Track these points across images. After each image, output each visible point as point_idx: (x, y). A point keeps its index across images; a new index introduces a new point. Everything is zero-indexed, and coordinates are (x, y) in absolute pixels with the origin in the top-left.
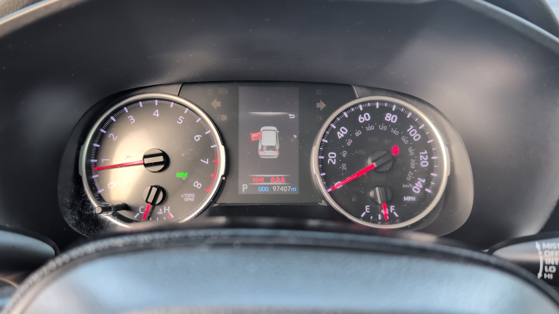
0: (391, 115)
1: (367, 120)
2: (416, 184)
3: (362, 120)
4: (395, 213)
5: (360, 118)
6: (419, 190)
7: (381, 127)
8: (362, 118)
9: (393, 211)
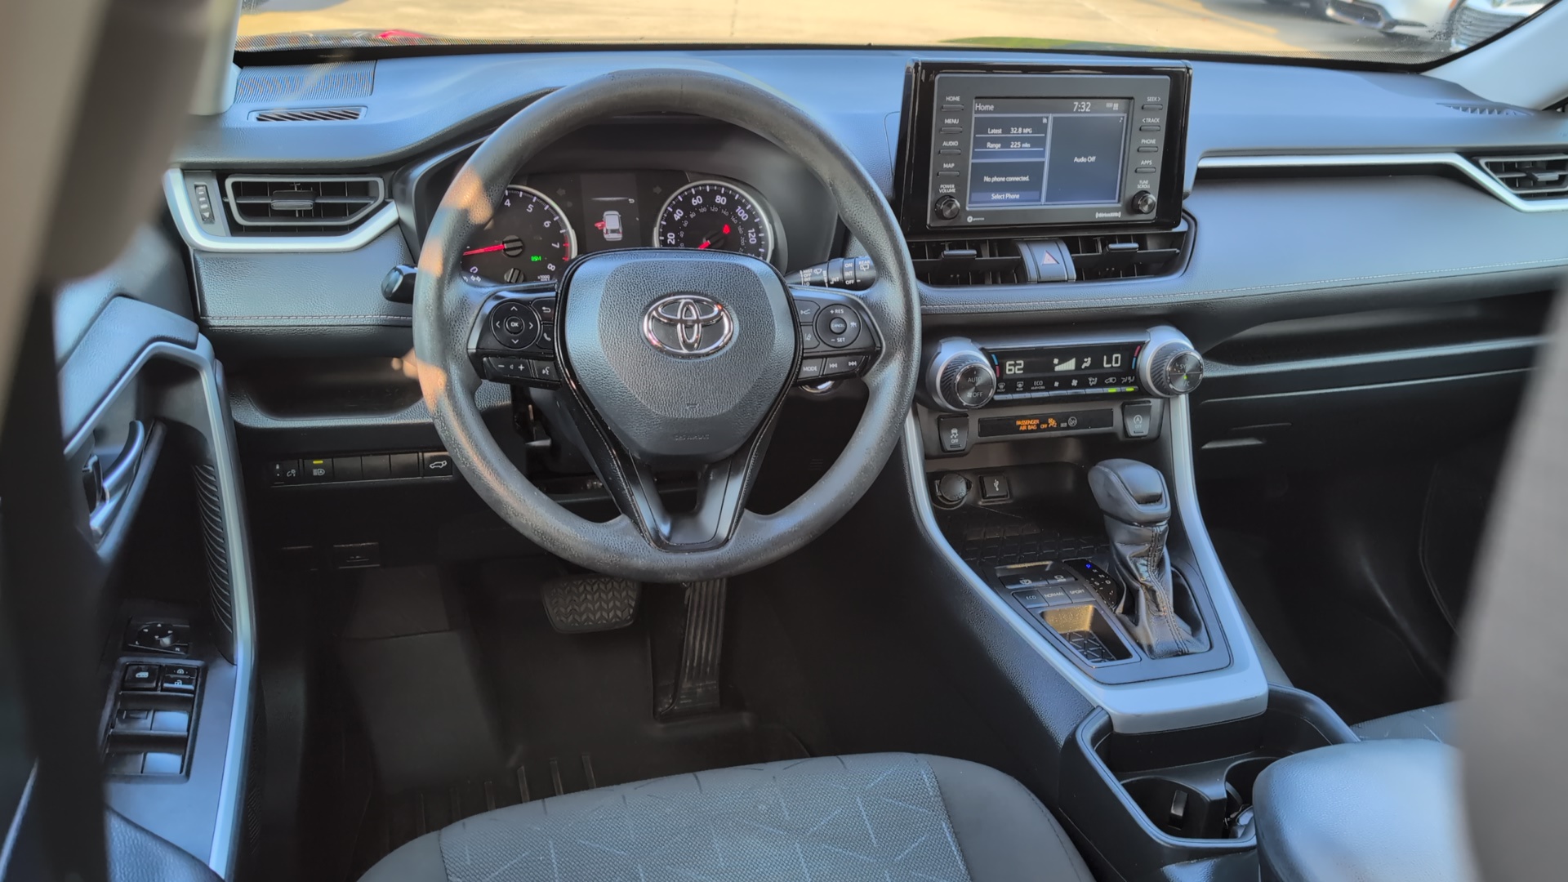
0: (720, 197)
1: (700, 203)
5: (693, 201)
7: (713, 209)
8: (695, 201)
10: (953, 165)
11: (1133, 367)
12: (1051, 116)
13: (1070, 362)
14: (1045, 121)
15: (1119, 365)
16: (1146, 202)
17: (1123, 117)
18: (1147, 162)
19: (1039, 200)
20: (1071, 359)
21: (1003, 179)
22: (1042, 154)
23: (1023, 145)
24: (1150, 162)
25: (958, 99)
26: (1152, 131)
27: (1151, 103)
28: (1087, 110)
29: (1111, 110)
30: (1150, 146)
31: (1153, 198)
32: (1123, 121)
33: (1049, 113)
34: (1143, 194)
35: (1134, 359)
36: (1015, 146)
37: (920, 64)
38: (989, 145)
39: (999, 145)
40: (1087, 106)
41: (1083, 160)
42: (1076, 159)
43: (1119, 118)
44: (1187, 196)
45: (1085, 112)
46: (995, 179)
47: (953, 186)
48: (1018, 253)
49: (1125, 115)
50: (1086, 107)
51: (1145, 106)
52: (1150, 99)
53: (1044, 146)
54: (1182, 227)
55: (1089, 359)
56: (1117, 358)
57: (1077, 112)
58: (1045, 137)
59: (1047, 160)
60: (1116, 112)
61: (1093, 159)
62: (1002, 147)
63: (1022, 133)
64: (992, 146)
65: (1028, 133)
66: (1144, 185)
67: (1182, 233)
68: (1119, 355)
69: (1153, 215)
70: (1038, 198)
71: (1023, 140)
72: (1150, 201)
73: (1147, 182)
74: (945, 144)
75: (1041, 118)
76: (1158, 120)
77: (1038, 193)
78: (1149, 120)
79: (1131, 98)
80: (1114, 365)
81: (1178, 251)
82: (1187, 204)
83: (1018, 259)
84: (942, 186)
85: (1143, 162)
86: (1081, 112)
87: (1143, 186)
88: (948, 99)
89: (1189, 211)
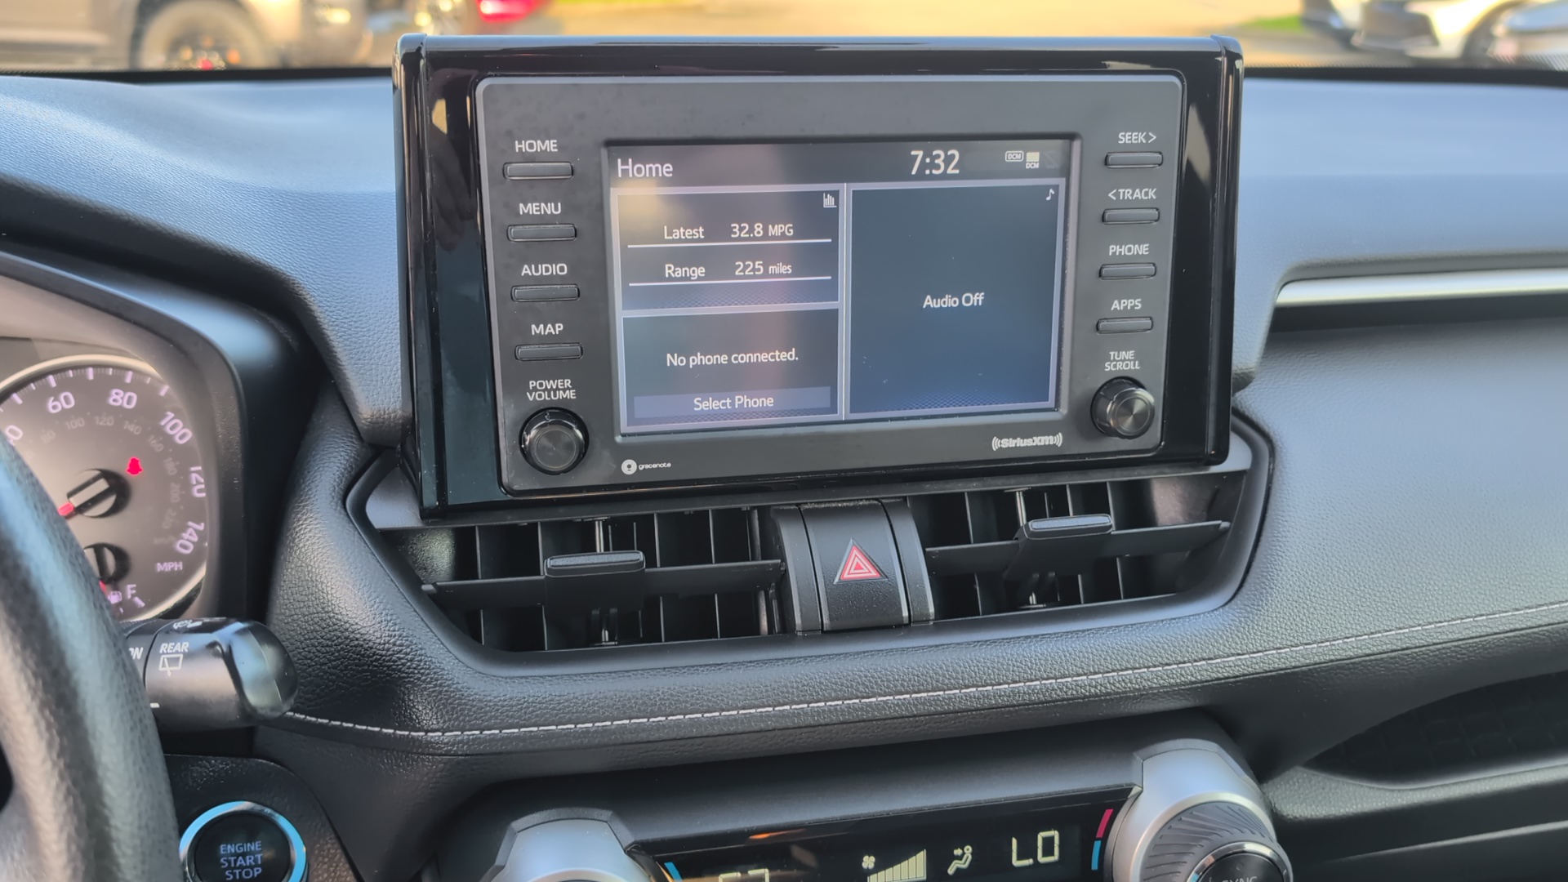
0: (121, 392)
1: (67, 407)
2: (184, 535)
3: (54, 407)
4: (137, 599)
5: (51, 403)
6: (192, 547)
7: (100, 420)
8: (56, 403)
9: (133, 596)
10: (559, 327)
11: (1095, 866)
12: (846, 190)
13: (912, 860)
14: (829, 202)
15: (1055, 857)
16: (1128, 406)
17: (1056, 188)
18: (1129, 303)
19: (833, 409)
20: (915, 853)
21: (723, 359)
22: (831, 291)
23: (772, 269)
24: (1137, 303)
25: (551, 145)
26: (1139, 222)
27: (1129, 149)
28: (950, 171)
29: (1019, 170)
30: (1135, 260)
31: (1147, 397)
32: (1055, 197)
33: (842, 181)
34: (1122, 384)
35: (1097, 845)
36: (747, 271)
37: (423, 53)
38: (669, 269)
39: (700, 271)
40: (948, 160)
41: (949, 302)
42: (929, 302)
43: (1047, 188)
44: (1245, 381)
45: (945, 176)
46: (697, 359)
47: (568, 383)
48: (771, 547)
49: (1061, 182)
50: (946, 161)
51: (1112, 157)
52: (1125, 138)
53: (833, 270)
54: (1238, 458)
55: (968, 849)
56: (1048, 842)
57: (921, 176)
58: (834, 246)
59: (843, 304)
60: (1033, 173)
61: (977, 298)
62: (707, 277)
63: (766, 236)
64: (680, 272)
65: (783, 236)
66: (1122, 361)
67: (1236, 476)
68: (1055, 834)
69: (1153, 436)
70: (828, 404)
71: (768, 255)
72: (1138, 407)
73: (1130, 354)
74: (526, 270)
75: (819, 196)
76: (1152, 194)
77: (828, 389)
78: (1126, 194)
79: (1071, 137)
80: (1041, 859)
81: (1225, 524)
82: (1248, 400)
83: (775, 566)
84: (532, 383)
85: (1116, 305)
86: (932, 177)
87: (1121, 366)
88: (523, 146)
89: (1254, 417)
